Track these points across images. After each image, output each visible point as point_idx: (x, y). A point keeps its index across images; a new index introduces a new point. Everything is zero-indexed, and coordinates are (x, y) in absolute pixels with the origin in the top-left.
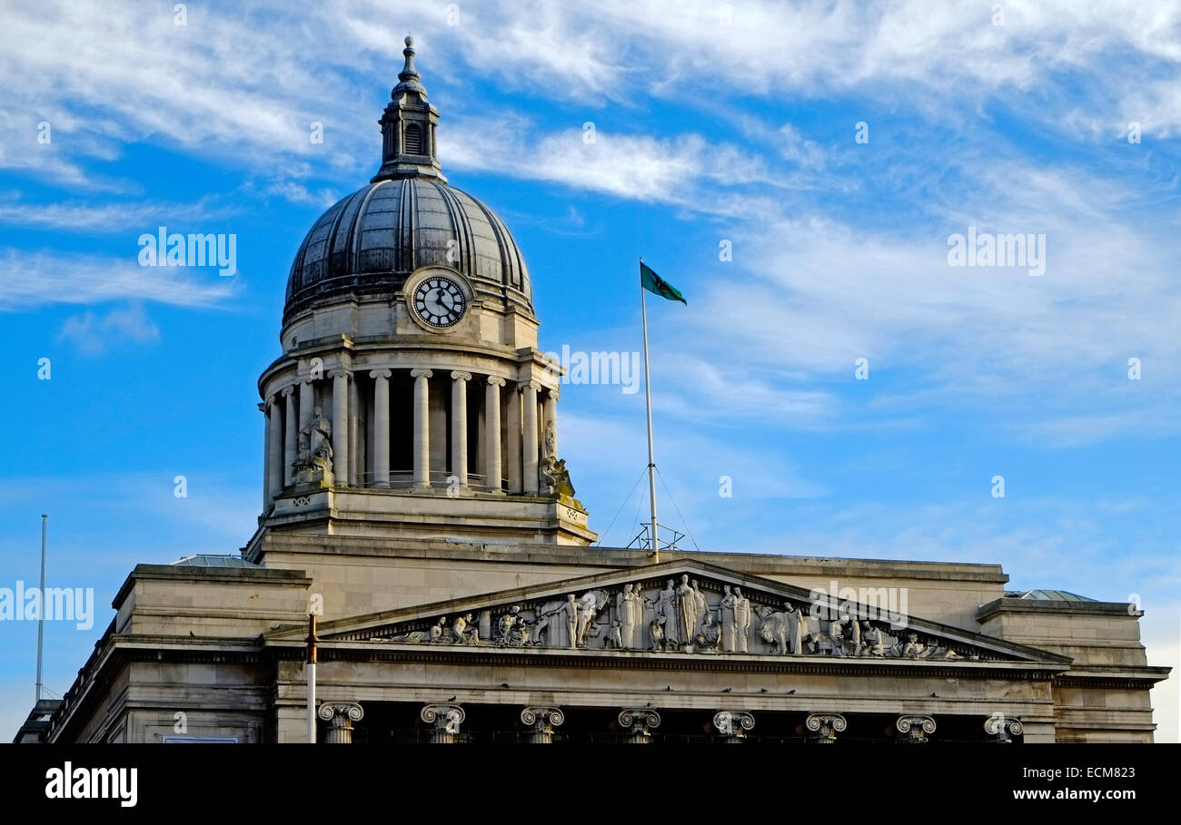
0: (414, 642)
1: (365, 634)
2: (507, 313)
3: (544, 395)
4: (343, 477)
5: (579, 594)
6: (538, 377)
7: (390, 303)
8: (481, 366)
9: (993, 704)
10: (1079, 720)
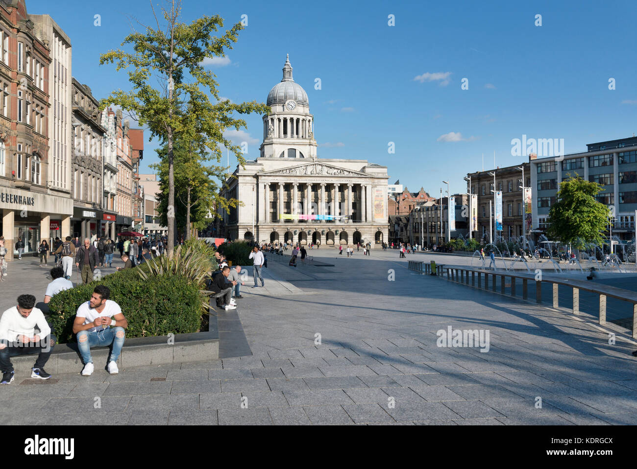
0: (278, 174)
1: (271, 173)
2: (303, 107)
3: (309, 121)
4: (276, 136)
6: (309, 118)
7: (283, 106)
8: (299, 117)
9: (362, 182)
10: (376, 184)
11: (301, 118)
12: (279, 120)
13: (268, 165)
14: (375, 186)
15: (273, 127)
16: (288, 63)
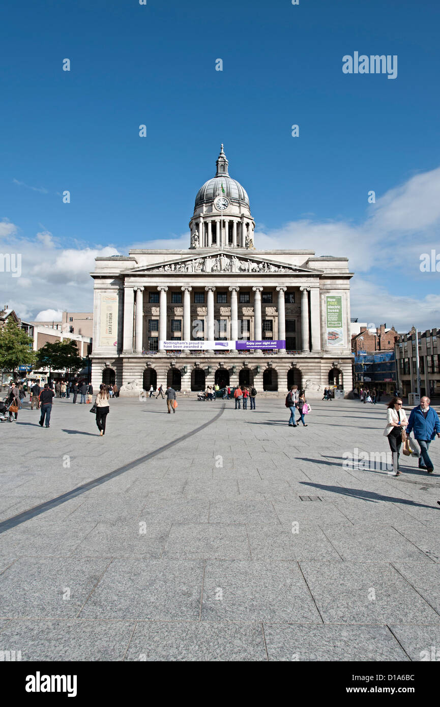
0: (155, 272)
1: (144, 270)
2: (240, 207)
3: (247, 225)
4: (201, 245)
5: (195, 259)
6: (246, 220)
7: (212, 205)
8: (232, 218)
10: (329, 287)
11: (236, 220)
12: (206, 224)
14: (328, 290)
15: (197, 234)
16: (223, 155)
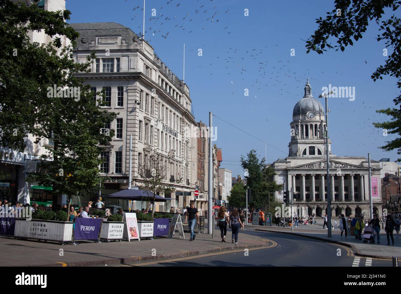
0: (301, 168)
1: (296, 168)
2: (320, 116)
4: (300, 137)
5: (317, 163)
6: (324, 124)
7: (305, 116)
8: (316, 123)
9: (361, 173)
10: (372, 174)
11: (318, 124)
12: (302, 126)
13: (294, 163)
15: (297, 131)
16: (308, 84)
